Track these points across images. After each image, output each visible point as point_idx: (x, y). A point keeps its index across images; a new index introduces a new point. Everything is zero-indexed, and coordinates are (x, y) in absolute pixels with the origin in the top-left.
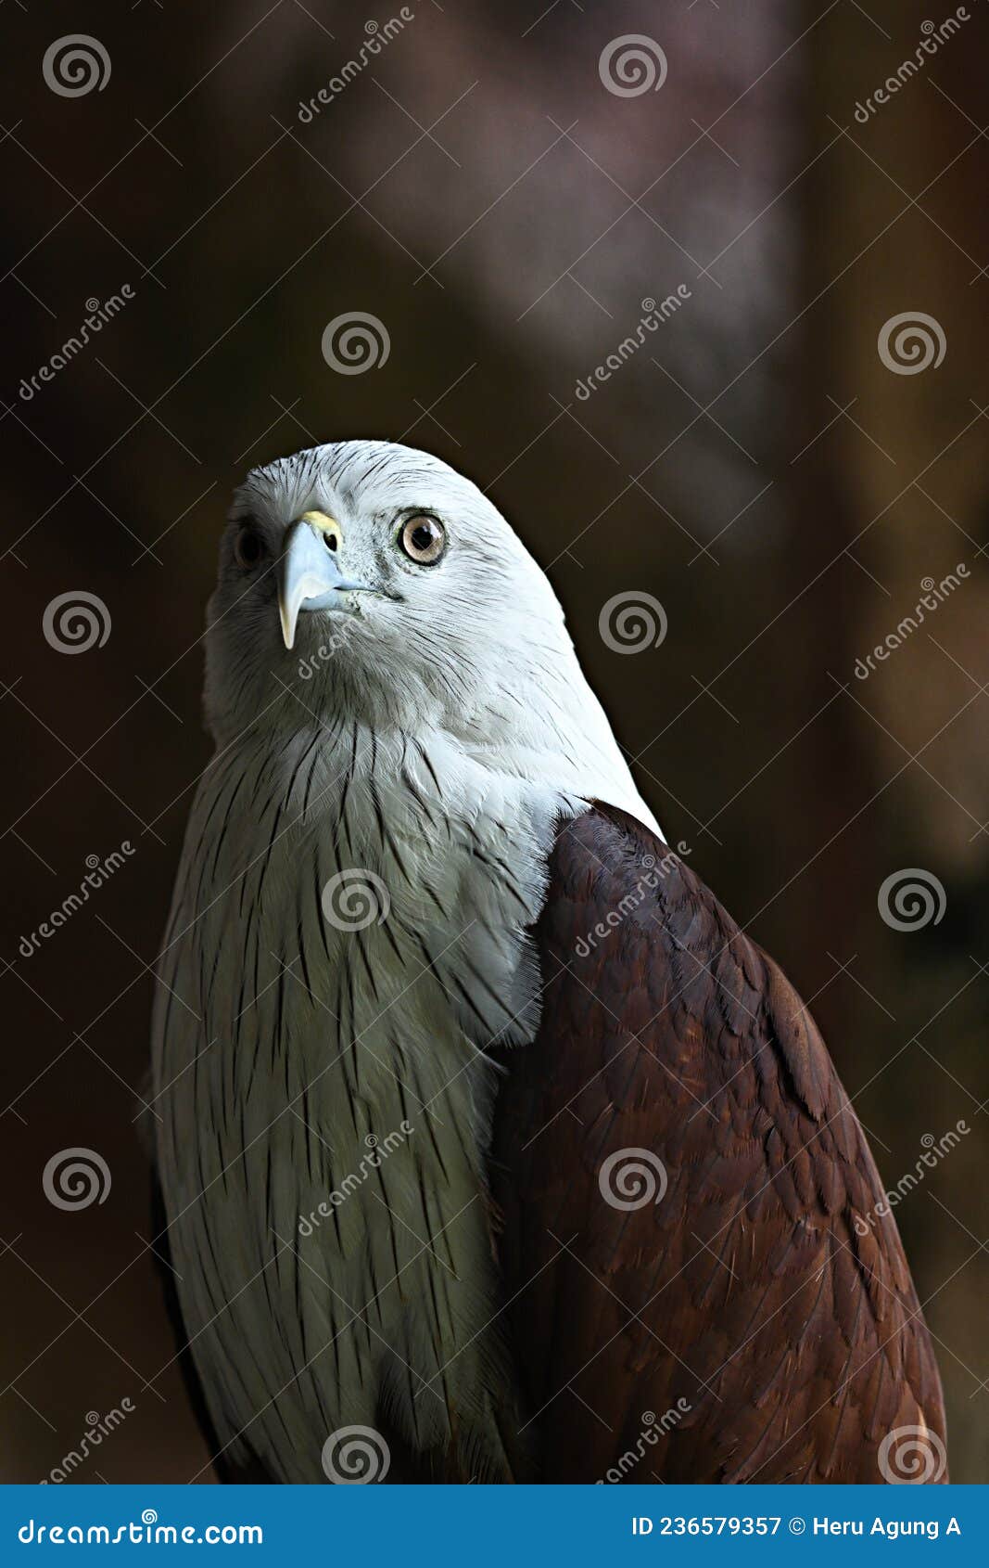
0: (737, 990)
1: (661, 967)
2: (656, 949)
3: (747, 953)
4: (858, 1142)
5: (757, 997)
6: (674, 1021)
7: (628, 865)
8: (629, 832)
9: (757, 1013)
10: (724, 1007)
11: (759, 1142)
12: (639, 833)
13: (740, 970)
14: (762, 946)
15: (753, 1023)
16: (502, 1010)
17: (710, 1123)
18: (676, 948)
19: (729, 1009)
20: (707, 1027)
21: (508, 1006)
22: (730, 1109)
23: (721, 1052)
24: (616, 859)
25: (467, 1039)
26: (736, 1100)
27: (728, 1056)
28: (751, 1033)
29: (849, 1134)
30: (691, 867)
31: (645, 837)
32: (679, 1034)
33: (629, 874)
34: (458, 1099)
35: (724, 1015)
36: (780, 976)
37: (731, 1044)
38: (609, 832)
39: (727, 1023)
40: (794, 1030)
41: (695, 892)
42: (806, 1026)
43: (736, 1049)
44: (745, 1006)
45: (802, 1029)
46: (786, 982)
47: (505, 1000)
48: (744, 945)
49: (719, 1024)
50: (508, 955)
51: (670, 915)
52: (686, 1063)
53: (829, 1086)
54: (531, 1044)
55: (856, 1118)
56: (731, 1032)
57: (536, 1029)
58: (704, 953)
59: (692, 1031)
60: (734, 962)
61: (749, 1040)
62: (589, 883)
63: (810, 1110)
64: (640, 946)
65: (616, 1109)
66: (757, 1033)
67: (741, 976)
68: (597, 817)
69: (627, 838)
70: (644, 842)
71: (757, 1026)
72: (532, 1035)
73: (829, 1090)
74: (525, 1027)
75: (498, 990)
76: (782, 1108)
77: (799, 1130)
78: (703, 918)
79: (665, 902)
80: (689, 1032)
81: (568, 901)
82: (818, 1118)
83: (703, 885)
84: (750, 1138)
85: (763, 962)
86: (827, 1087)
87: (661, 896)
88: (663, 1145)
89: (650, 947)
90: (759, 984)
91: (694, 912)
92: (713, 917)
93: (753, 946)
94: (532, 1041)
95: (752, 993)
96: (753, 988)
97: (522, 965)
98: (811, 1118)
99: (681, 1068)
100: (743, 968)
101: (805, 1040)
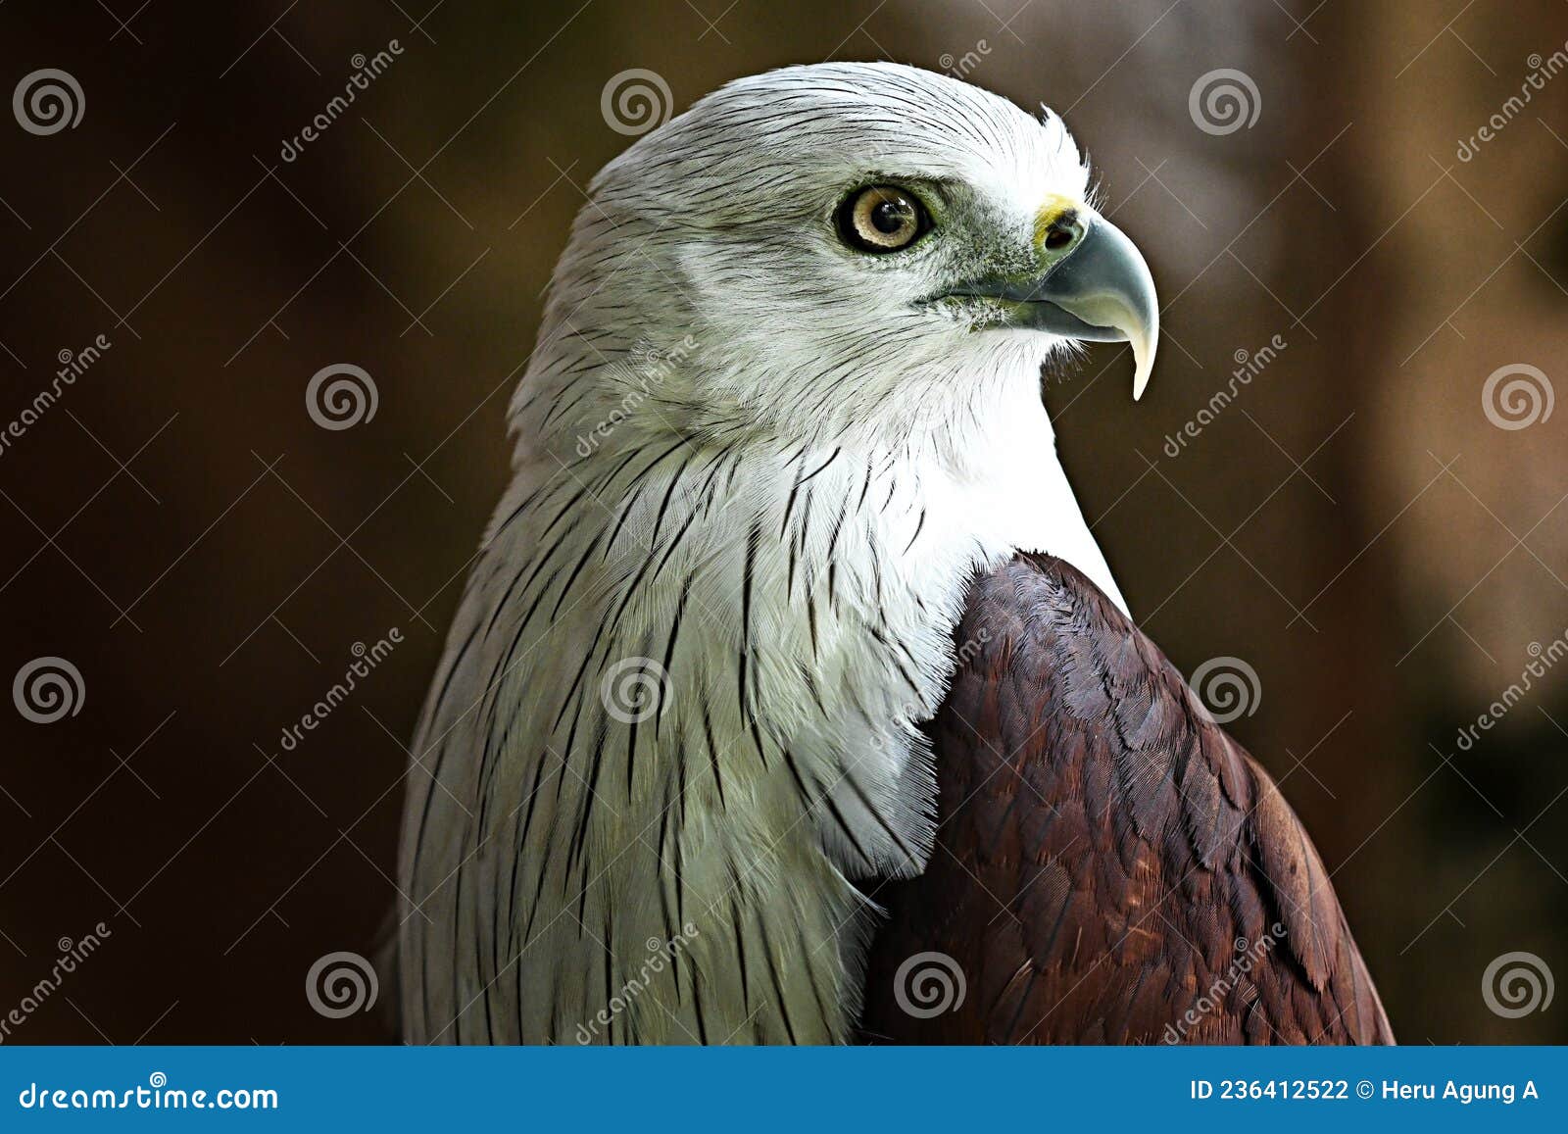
0: (1211, 807)
1: (1103, 772)
2: (1098, 747)
3: (1226, 759)
4: (1377, 1026)
5: (1238, 820)
6: (1120, 848)
7: (1062, 630)
8: (1065, 585)
9: (1238, 841)
10: (1192, 830)
11: (1237, 1019)
12: (1079, 587)
13: (1215, 780)
14: (1248, 749)
15: (1231, 855)
16: (881, 829)
17: (1167, 990)
18: (1125, 747)
19: (1198, 833)
20: (1167, 858)
21: (891, 824)
22: (1195, 973)
23: (1186, 893)
24: (1045, 621)
25: (832, 867)
26: (1206, 960)
27: (1195, 899)
28: (1228, 868)
29: (1365, 1012)
30: (1151, 637)
31: (1087, 594)
32: (1126, 864)
33: (1063, 641)
34: (818, 947)
35: (1191, 841)
36: (1271, 790)
37: (1202, 883)
38: (1037, 584)
39: (1195, 853)
40: (1289, 865)
41: (1155, 671)
42: (1306, 860)
43: (1206, 890)
44: (1221, 832)
45: (1301, 864)
46: (1280, 801)
47: (885, 815)
48: (1221, 746)
49: (1184, 855)
50: (892, 752)
51: (1118, 700)
52: (1136, 908)
53: (1337, 945)
54: (919, 877)
55: (1373, 989)
56: (1202, 868)
57: (927, 855)
58: (1164, 754)
59: (1145, 860)
60: (1207, 767)
61: (1226, 878)
62: (1005, 652)
63: (1309, 979)
64: (1075, 741)
65: (1035, 967)
66: (1237, 868)
67: (1216, 791)
68: (1022, 564)
69: (1061, 593)
70: (1086, 600)
71: (1237, 859)
72: (921, 865)
73: (1337, 951)
74: (913, 854)
75: (876, 800)
76: (1268, 971)
77: (1293, 1005)
78: (1165, 708)
79: (1112, 684)
80: (1142, 864)
81: (977, 678)
82: (1321, 988)
83: (1166, 661)
84: (1223, 1013)
85: (1249, 771)
86: (1334, 946)
87: (1106, 675)
88: (1101, 1020)
89: (1089, 745)
90: (1241, 801)
91: (1153, 697)
92: (1179, 706)
93: (1236, 750)
94: (922, 872)
95: (1230, 810)
96: (1233, 806)
97: (911, 767)
98: (1310, 988)
99: (1130, 914)
100: (1220, 778)
101: (1305, 880)
